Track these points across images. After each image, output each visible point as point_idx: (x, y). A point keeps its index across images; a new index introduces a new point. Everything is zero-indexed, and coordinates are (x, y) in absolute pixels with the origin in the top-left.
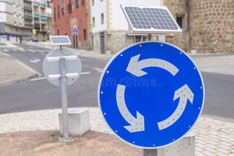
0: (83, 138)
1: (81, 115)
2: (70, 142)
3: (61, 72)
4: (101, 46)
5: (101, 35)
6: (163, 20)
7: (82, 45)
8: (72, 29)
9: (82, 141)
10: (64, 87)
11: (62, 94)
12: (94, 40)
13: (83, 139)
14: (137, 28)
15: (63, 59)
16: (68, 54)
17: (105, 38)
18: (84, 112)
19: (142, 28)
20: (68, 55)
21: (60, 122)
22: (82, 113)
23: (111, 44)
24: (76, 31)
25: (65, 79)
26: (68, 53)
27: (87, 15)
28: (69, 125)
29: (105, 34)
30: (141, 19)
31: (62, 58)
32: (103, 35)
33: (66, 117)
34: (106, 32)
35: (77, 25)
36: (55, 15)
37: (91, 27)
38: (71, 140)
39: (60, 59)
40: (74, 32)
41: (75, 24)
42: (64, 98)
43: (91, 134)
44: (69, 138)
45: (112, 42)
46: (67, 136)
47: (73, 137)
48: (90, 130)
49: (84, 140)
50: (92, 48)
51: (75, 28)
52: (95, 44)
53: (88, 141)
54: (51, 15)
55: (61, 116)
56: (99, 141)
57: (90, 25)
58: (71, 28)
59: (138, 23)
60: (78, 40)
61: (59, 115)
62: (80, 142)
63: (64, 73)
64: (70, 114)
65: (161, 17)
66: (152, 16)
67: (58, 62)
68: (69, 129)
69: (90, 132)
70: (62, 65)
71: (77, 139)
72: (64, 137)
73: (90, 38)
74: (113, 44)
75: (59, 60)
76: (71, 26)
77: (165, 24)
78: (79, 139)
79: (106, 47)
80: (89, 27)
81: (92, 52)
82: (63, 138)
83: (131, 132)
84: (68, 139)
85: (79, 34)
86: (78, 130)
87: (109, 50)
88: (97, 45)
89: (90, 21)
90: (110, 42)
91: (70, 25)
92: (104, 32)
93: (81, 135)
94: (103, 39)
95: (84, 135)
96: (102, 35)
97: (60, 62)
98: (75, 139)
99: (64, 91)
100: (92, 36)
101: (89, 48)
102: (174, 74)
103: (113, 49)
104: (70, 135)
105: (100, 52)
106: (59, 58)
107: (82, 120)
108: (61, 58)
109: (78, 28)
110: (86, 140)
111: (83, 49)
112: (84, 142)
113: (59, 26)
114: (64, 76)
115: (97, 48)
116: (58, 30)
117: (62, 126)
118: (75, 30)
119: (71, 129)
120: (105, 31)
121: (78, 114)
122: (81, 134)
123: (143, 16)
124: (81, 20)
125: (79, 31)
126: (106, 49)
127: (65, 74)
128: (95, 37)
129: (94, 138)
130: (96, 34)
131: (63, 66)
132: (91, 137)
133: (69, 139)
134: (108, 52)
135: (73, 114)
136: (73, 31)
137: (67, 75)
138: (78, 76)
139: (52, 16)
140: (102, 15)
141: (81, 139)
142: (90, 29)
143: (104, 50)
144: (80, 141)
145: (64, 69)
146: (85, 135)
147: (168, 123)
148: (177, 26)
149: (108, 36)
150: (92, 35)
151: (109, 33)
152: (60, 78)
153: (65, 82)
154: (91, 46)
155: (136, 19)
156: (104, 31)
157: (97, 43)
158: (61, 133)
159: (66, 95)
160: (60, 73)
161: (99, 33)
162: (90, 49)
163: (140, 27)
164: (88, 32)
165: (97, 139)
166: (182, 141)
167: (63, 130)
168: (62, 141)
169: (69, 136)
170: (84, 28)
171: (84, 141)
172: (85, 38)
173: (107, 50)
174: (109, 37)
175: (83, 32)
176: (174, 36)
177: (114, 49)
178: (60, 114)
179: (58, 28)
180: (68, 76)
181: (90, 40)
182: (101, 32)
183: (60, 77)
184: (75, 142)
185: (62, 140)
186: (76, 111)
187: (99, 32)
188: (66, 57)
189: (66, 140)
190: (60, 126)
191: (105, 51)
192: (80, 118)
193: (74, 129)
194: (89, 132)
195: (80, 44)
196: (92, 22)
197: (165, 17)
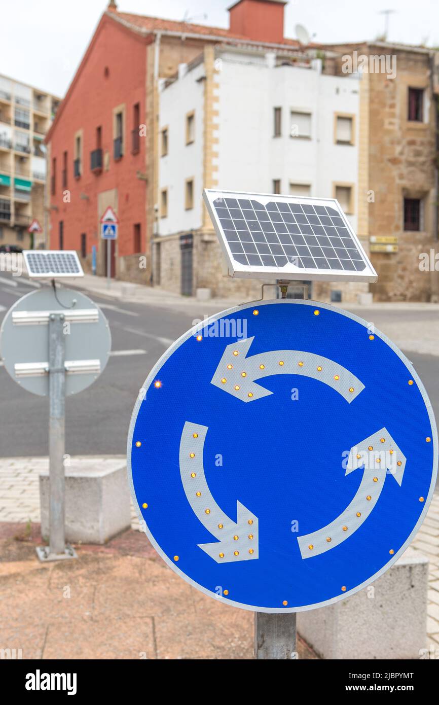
0: (107, 550)
1: (104, 481)
2: (69, 560)
3: (52, 357)
4: (183, 275)
5: (184, 242)
6: (324, 241)
7: (128, 268)
8: (101, 222)
9: (103, 559)
10: (56, 401)
11: (51, 421)
12: (163, 255)
13: (107, 553)
14: (245, 263)
15: (58, 318)
16: (74, 304)
17: (195, 251)
18: (114, 473)
19: (260, 264)
20: (74, 306)
21: (43, 501)
22: (107, 477)
23: (210, 270)
24: (113, 228)
25: (61, 378)
26: (75, 301)
27: (145, 181)
28: (67, 509)
29: (196, 241)
30: (259, 237)
31: (56, 315)
32: (189, 241)
33: (60, 486)
34: (199, 233)
35: (116, 210)
36: (54, 179)
37: (157, 219)
38: (72, 555)
39: (49, 317)
40: (107, 231)
41: (109, 208)
42: (57, 430)
43: (132, 541)
44: (68, 548)
45: (215, 264)
46: (61, 544)
47: (79, 546)
48: (128, 528)
49: (111, 555)
50: (155, 278)
51: (109, 220)
52: (165, 266)
53: (121, 560)
54: (42, 178)
55: (45, 481)
56: (150, 562)
57: (153, 212)
58: (99, 219)
59: (250, 248)
60: (116, 254)
61: (42, 478)
62: (98, 563)
63: (59, 358)
64: (70, 478)
65: (319, 231)
66: (293, 229)
67: (44, 325)
68: (66, 523)
69: (128, 532)
70: (54, 336)
71: (89, 552)
72: (51, 544)
73: (152, 249)
74: (217, 268)
75: (47, 319)
76: (100, 212)
77: (329, 253)
78: (96, 552)
79: (197, 278)
80: (149, 218)
81: (156, 290)
82: (47, 549)
83: (219, 561)
84: (63, 553)
85: (120, 236)
86: (93, 527)
87: (204, 287)
88: (172, 270)
89: (153, 201)
90: (207, 264)
91: (96, 208)
92: (194, 233)
93: (102, 542)
94: (190, 253)
95: (110, 541)
96: (187, 241)
97: (48, 325)
98: (84, 552)
99: (56, 410)
100: (159, 244)
101: (149, 277)
102: (350, 399)
103: (217, 283)
104: (70, 539)
105: (179, 290)
106: (46, 314)
107: (106, 497)
108: (53, 316)
109: (117, 219)
110: (115, 558)
111: (131, 281)
112: (108, 561)
113: (65, 210)
114: (58, 366)
115: (170, 279)
116: (61, 223)
117: (47, 513)
118: (110, 224)
119: (73, 521)
120: (196, 231)
121: (95, 479)
122: (102, 537)
123: (267, 227)
124: (127, 197)
125: (120, 228)
126: (198, 283)
127: (63, 363)
128: (165, 248)
129: (138, 551)
130: (170, 238)
131: (58, 338)
132: (130, 549)
133: (67, 551)
134: (203, 293)
135: (81, 478)
136: (102, 226)
137: (68, 364)
138: (99, 368)
139: (46, 182)
140: (190, 184)
141: (100, 555)
142: (152, 222)
143: (190, 286)
144: (97, 560)
145: (59, 348)
146: (113, 542)
147: (329, 540)
148: (364, 260)
149: (204, 245)
150: (157, 240)
151: (206, 238)
152: (48, 373)
153: (61, 386)
154: (155, 273)
155: (245, 236)
156: (192, 230)
157: (172, 264)
158: (44, 532)
159: (63, 422)
160: (48, 359)
161: (178, 237)
162: (152, 280)
163: (255, 261)
164: (146, 233)
165: (146, 555)
166: (389, 577)
167: (50, 525)
168: (46, 557)
169: (67, 542)
170: (137, 221)
171: (110, 558)
172: (138, 249)
173: (198, 287)
174: (205, 249)
175: (131, 231)
176: (394, 254)
177: (221, 285)
178: (45, 477)
179: (61, 216)
180: (70, 367)
181: (152, 254)
182: (183, 234)
183: (47, 369)
184: (84, 560)
185: (46, 553)
186: (90, 468)
187: (179, 233)
188: (66, 313)
189: (58, 554)
190: (42, 513)
191: (194, 288)
192: (101, 491)
193: (82, 522)
194: (124, 535)
195: (121, 264)
196: (158, 205)
197: (331, 231)
